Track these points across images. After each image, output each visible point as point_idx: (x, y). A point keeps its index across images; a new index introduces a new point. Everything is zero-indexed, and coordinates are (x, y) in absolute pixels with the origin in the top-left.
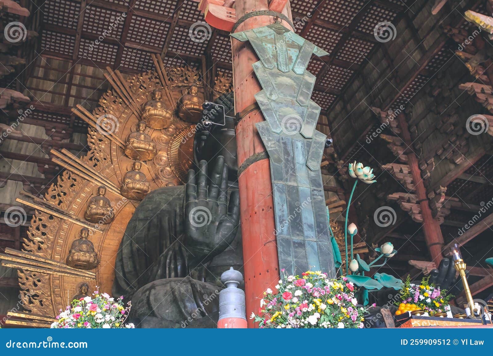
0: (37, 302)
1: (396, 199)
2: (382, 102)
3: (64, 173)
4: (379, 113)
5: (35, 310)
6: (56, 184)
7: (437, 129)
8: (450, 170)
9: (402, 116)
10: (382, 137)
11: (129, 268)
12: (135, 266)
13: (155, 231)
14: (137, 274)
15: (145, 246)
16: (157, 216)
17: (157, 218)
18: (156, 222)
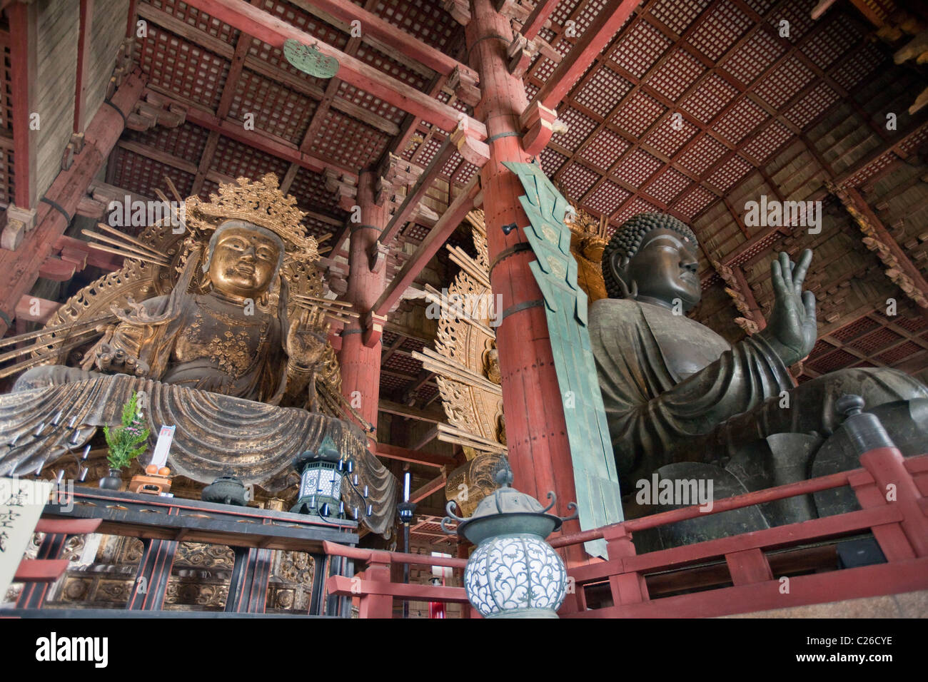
0: (461, 418)
2: (721, 257)
3: (461, 274)
4: (721, 267)
5: (461, 427)
6: (455, 284)
9: (740, 273)
10: (728, 290)
11: (615, 378)
12: (623, 378)
13: (625, 343)
14: (630, 387)
15: (623, 357)
16: (622, 326)
17: (623, 329)
18: (623, 333)
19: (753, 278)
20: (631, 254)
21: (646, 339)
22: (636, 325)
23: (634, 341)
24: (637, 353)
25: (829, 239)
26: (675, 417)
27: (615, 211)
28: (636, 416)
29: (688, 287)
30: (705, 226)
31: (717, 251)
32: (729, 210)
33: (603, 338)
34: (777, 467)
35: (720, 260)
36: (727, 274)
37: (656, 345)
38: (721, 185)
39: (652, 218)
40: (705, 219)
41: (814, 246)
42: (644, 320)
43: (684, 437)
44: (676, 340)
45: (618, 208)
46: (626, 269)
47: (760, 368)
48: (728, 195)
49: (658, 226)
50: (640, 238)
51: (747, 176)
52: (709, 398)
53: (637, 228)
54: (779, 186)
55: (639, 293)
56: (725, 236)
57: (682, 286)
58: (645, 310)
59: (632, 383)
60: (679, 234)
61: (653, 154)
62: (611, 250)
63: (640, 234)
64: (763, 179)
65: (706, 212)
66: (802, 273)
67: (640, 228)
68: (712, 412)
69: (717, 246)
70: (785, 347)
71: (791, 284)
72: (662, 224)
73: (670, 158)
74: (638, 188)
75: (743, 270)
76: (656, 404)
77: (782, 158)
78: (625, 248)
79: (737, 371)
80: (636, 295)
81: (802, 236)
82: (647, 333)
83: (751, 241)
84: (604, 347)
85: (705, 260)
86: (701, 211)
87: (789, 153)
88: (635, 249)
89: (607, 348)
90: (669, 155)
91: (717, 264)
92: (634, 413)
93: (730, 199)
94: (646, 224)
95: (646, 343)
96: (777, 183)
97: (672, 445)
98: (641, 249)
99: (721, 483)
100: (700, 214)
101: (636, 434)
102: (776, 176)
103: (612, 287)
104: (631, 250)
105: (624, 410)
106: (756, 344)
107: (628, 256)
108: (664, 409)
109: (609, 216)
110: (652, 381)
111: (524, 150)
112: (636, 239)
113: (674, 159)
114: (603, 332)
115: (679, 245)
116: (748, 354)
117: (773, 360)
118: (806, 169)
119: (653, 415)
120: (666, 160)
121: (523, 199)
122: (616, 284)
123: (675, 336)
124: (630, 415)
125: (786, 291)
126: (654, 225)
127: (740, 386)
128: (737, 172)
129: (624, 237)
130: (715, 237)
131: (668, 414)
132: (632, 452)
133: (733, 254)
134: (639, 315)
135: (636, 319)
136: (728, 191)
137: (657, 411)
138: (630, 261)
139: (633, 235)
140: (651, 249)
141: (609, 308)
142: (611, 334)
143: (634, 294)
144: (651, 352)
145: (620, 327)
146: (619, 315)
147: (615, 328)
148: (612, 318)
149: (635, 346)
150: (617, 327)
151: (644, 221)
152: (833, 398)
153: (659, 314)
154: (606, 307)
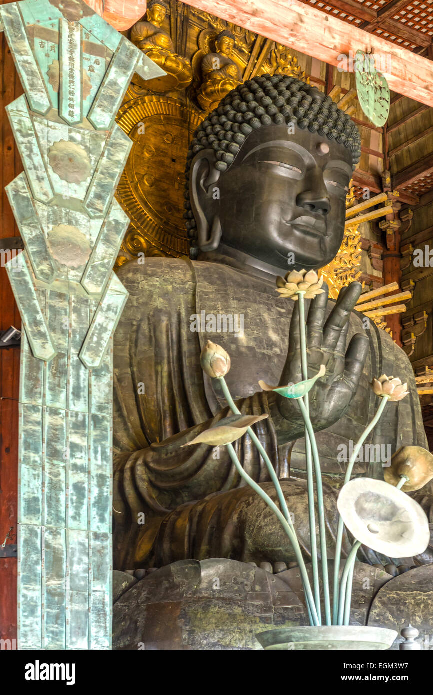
16: (149, 319)
17: (149, 324)
18: (147, 332)
20: (223, 166)
22: (179, 315)
23: (168, 344)
29: (302, 242)
37: (198, 353)
42: (194, 306)
43: (154, 512)
44: (233, 347)
47: (249, 443)
49: (274, 119)
50: (240, 137)
52: (187, 468)
57: (290, 241)
58: (204, 288)
60: (313, 136)
62: (197, 148)
63: (241, 130)
66: (342, 315)
67: (244, 119)
70: (286, 421)
71: (315, 334)
72: (281, 116)
76: (136, 461)
78: (215, 151)
88: (230, 157)
94: (255, 112)
104: (223, 158)
107: (218, 169)
108: (140, 470)
112: (234, 139)
119: (127, 475)
123: (234, 341)
125: (299, 347)
127: (221, 461)
131: (145, 477)
138: (219, 178)
139: (231, 129)
140: (253, 165)
141: (136, 285)
142: (125, 333)
143: (212, 243)
144: (190, 363)
145: (146, 320)
146: (152, 296)
147: (135, 323)
148: (135, 304)
149: (169, 351)
150: (141, 320)
151: (254, 104)
152: (237, 518)
153: (225, 297)
154: (134, 282)
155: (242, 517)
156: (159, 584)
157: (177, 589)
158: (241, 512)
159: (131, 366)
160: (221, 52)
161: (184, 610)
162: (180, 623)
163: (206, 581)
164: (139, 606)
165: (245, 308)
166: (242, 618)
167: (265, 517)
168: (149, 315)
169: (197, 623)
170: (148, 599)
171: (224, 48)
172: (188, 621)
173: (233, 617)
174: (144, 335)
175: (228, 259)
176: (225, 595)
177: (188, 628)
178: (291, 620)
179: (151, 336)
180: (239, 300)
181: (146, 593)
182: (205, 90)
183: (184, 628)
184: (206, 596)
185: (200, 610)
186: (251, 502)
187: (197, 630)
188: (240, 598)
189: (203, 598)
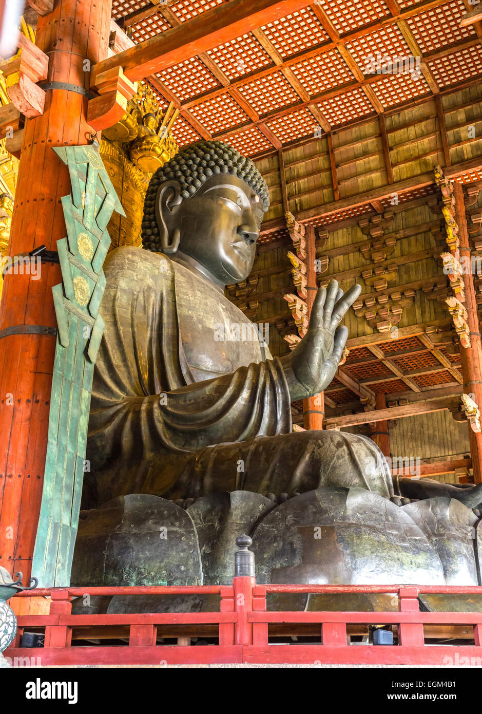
1: (291, 343)
2: (299, 209)
4: (294, 223)
7: (361, 276)
8: (364, 334)
9: (313, 237)
10: (291, 256)
11: (116, 359)
12: (125, 360)
13: (141, 314)
14: (129, 373)
15: (133, 333)
16: (144, 292)
17: (144, 296)
18: (142, 302)
19: (324, 248)
20: (187, 194)
21: (168, 316)
22: (162, 294)
23: (153, 314)
24: (152, 330)
25: (416, 235)
26: (166, 424)
27: (191, 99)
28: (124, 411)
29: (238, 260)
30: (295, 161)
31: (297, 200)
32: (328, 153)
33: (117, 303)
34: (230, 521)
35: (295, 213)
36: (298, 234)
37: (176, 326)
38: (331, 118)
39: (227, 157)
40: (298, 152)
41: (398, 236)
42: (173, 291)
43: (169, 450)
44: (200, 326)
45: (197, 97)
46: (174, 211)
47: (267, 399)
48: (335, 133)
49: (231, 170)
50: (204, 178)
51: (362, 119)
52: (208, 415)
53: (204, 163)
54: (391, 149)
55: (179, 248)
56: (312, 184)
57: (231, 258)
58: (178, 277)
59: (134, 370)
60: (251, 188)
61: (264, 45)
62: (164, 178)
63: (205, 173)
64: (378, 132)
65: (302, 144)
66: (345, 308)
67: (208, 166)
68: (205, 431)
69: (300, 193)
70: (299, 384)
71: (328, 319)
72: (235, 170)
73: (285, 60)
74: (232, 82)
75: (317, 234)
76: (151, 403)
77: (408, 114)
78: (181, 183)
79: (245, 394)
80: (175, 250)
81: (392, 219)
82: (171, 307)
83: (337, 205)
84: (114, 315)
85: (279, 206)
86: (298, 140)
87: (416, 111)
88: (193, 190)
89: (118, 317)
90: (284, 55)
91: (290, 217)
92: (124, 407)
93: (335, 140)
94: (216, 162)
95: (165, 320)
96: (390, 143)
97: (152, 454)
98: (201, 192)
99: (177, 524)
100: (295, 143)
101: (118, 432)
102: (392, 134)
103: (150, 227)
104: (188, 189)
105: (114, 400)
106: (273, 371)
107: (182, 195)
108: (157, 412)
109: (183, 103)
110: (158, 367)
111: (86, 119)
112: (199, 177)
113: (289, 63)
114: (119, 294)
115: (246, 203)
116: (262, 379)
117: (282, 393)
118: (426, 140)
119: (143, 415)
120: (278, 61)
121: (66, 201)
122: (157, 226)
123: (200, 321)
124: (119, 407)
125: (320, 325)
126: (226, 169)
127: (241, 411)
128: (355, 109)
129: (185, 168)
130: (302, 181)
131: (160, 419)
132: (108, 450)
133: (312, 212)
134: (170, 282)
135: (164, 286)
136: (337, 128)
137: (150, 413)
138: (182, 203)
139: (197, 170)
140: (212, 198)
141: (136, 264)
142: (128, 300)
143: (173, 247)
144: (168, 333)
145: (142, 293)
146: (146, 276)
147: (135, 293)
148: (135, 278)
149: (153, 321)
150: (139, 292)
151: (216, 157)
152: (310, 458)
153: (192, 287)
154: (134, 262)
155: (315, 456)
156: (304, 508)
157: (325, 513)
158: (313, 452)
159: (132, 326)
160: (147, 125)
161: (340, 535)
162: (340, 547)
163: (351, 508)
164: (290, 528)
165: (206, 299)
166: (389, 545)
167: (338, 458)
168: (144, 289)
169: (355, 548)
170: (296, 522)
171: (150, 124)
172: (348, 545)
173: (381, 544)
174: (140, 304)
175: (182, 261)
176: (369, 522)
177: (348, 551)
178: (423, 550)
179: (145, 306)
180: (201, 292)
181: (291, 515)
182: (140, 146)
183: (345, 551)
184: (354, 522)
185: (354, 535)
186: (322, 444)
187: (356, 553)
188: (380, 527)
189: (352, 524)
